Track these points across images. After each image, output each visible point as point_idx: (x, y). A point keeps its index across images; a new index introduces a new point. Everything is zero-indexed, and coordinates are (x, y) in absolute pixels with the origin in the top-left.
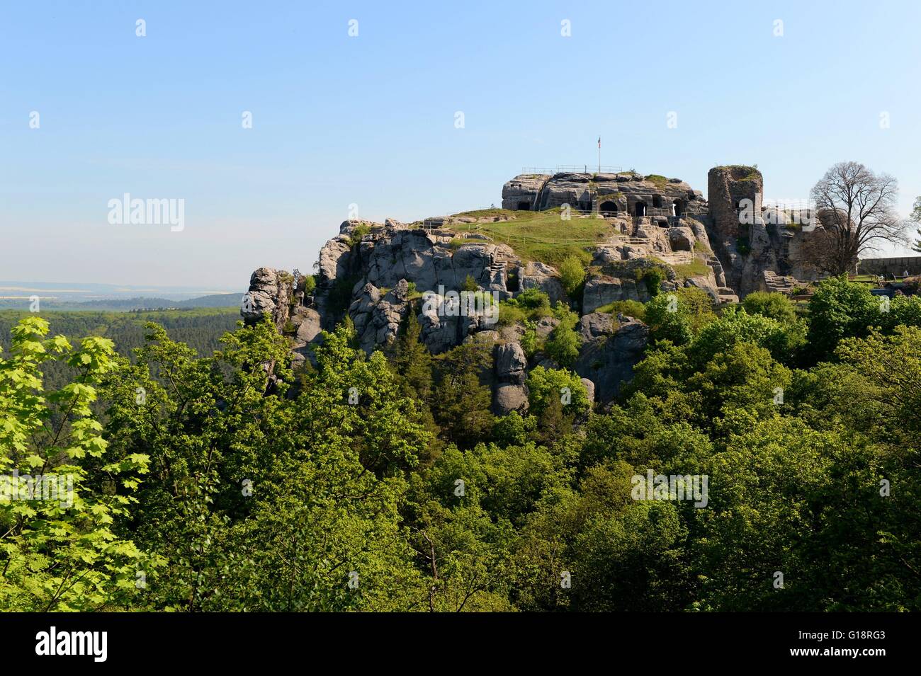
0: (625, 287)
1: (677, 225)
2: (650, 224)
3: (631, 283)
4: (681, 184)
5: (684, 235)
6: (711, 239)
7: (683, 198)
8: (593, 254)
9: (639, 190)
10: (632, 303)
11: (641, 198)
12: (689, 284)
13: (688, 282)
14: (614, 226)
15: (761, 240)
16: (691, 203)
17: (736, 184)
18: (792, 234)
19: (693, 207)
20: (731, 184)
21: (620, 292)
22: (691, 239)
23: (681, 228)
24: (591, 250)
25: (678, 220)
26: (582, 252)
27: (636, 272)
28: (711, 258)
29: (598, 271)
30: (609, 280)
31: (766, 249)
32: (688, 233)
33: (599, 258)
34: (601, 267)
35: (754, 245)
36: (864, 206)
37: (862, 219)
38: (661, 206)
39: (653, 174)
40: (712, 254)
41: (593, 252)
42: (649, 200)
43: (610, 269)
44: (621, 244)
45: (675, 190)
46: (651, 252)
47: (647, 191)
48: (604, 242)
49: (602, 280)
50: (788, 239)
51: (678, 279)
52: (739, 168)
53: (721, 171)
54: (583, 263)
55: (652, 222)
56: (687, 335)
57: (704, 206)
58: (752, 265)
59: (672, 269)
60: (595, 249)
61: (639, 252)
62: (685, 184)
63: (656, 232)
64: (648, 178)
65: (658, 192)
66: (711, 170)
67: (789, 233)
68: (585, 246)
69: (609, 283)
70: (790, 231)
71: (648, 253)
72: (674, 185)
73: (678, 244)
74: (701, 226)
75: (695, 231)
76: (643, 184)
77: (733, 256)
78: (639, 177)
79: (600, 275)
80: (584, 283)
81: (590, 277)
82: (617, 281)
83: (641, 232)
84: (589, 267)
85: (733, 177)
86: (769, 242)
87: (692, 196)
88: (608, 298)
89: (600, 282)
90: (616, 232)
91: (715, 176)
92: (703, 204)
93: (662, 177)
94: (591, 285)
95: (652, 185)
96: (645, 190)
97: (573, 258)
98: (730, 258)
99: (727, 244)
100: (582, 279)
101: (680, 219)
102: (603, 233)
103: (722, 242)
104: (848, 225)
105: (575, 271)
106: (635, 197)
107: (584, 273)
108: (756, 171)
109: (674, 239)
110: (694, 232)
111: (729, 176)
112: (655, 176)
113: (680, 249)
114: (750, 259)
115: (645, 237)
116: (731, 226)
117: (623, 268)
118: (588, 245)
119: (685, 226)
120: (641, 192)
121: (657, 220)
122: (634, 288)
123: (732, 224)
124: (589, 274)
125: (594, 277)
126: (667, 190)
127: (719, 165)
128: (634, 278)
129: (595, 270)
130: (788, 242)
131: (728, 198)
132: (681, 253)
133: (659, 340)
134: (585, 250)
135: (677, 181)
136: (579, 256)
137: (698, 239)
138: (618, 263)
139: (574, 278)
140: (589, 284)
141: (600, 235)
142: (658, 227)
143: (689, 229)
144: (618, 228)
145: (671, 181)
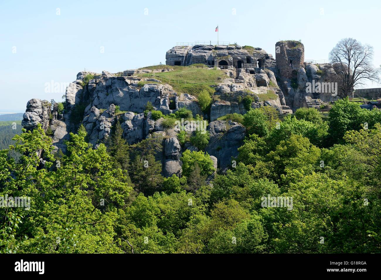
0: (233, 106)
1: (259, 72)
2: (245, 73)
3: (236, 104)
4: (261, 51)
5: (263, 78)
6: (278, 80)
7: (262, 58)
8: (215, 89)
9: (239, 54)
10: (236, 115)
11: (240, 58)
12: (266, 104)
13: (266, 103)
14: (226, 73)
15: (303, 80)
16: (267, 61)
17: (290, 50)
18: (320, 77)
19: (268, 63)
20: (287, 50)
21: (230, 109)
22: (267, 80)
23: (262, 74)
24: (214, 86)
25: (260, 70)
26: (209, 88)
27: (238, 98)
28: (278, 90)
29: (218, 98)
30: (224, 103)
32: (265, 77)
33: (219, 91)
34: (220, 96)
35: (300, 83)
36: (356, 61)
37: (355, 68)
38: (251, 63)
39: (247, 45)
40: (278, 88)
41: (215, 88)
42: (245, 59)
43: (225, 97)
44: (230, 83)
45: (258, 54)
46: (246, 87)
48: (221, 82)
49: (220, 103)
50: (318, 79)
51: (260, 101)
52: (292, 42)
53: (282, 43)
54: (210, 94)
55: (246, 71)
56: (265, 131)
57: (274, 62)
58: (299, 93)
59: (257, 96)
60: (216, 86)
61: (239, 87)
62: (264, 50)
63: (248, 77)
64: (244, 48)
65: (249, 55)
66: (277, 43)
67: (318, 76)
68: (211, 85)
69: (224, 104)
70: (319, 75)
71: (245, 88)
72: (257, 51)
73: (260, 83)
74: (272, 73)
75: (269, 76)
76: (241, 51)
77: (289, 89)
78: (239, 47)
79: (219, 100)
80: (211, 105)
81: (214, 101)
82: (228, 103)
83: (241, 77)
84: (213, 96)
85: (289, 47)
86: (308, 81)
87: (267, 57)
88: (224, 112)
89: (219, 104)
90: (227, 77)
91: (279, 46)
92: (273, 61)
93: (251, 47)
94: (214, 106)
95: (246, 51)
96: (243, 54)
97: (205, 91)
98: (288, 90)
99: (286, 82)
100: (210, 102)
101: (261, 70)
102: (220, 77)
103: (283, 81)
104: (349, 71)
105: (206, 98)
106: (237, 58)
107: (211, 99)
108: (300, 43)
109: (258, 80)
110: (268, 76)
111: (286, 46)
112: (247, 46)
113: (261, 86)
114: (298, 90)
115: (243, 79)
116: (288, 73)
117: (231, 96)
118: (213, 84)
119: (264, 73)
120: (240, 55)
121: (249, 70)
122: (237, 107)
123: (288, 71)
124: (213, 100)
125: (216, 101)
126: (254, 54)
127: (281, 40)
128: (237, 101)
129: (217, 97)
130: (318, 81)
131: (286, 58)
132: (262, 87)
133: (251, 134)
134: (211, 87)
135: (259, 49)
136: (208, 90)
137: (271, 80)
138: (228, 94)
139: (206, 102)
141: (219, 79)
142: (250, 74)
143: (266, 74)
144: (228, 75)
145: (256, 49)
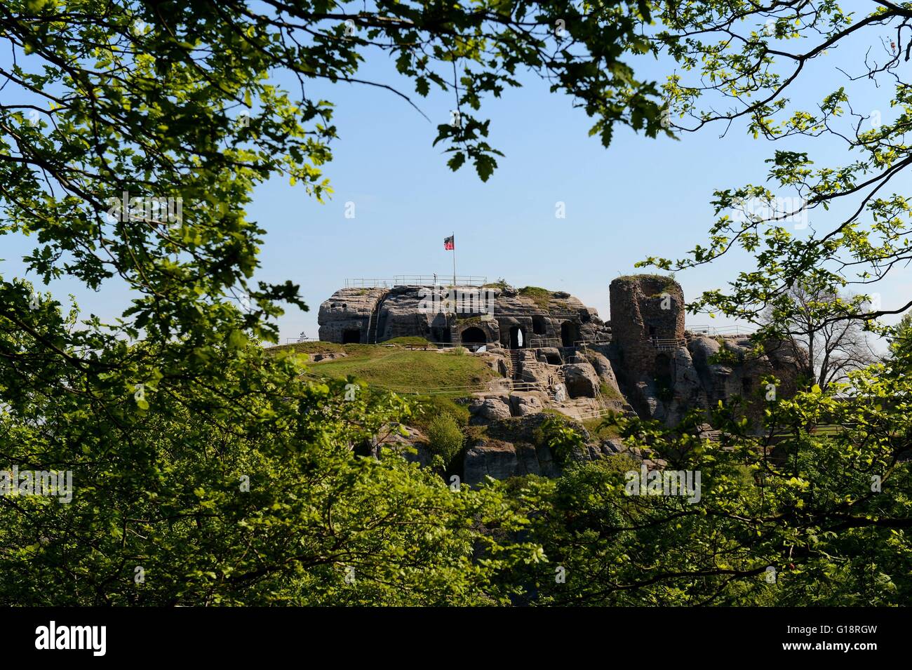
0: (522, 454)
1: (573, 360)
2: (535, 361)
3: (528, 449)
4: (570, 300)
5: (584, 375)
6: (620, 380)
7: (573, 320)
8: (470, 408)
9: (513, 310)
10: (534, 481)
11: (516, 321)
12: (609, 449)
13: (606, 446)
14: (491, 365)
15: (687, 379)
16: (586, 326)
17: (648, 301)
18: (728, 370)
19: (588, 333)
20: (641, 301)
21: (514, 463)
22: (595, 380)
23: (580, 365)
24: (466, 402)
25: (575, 354)
26: (454, 406)
27: (536, 434)
28: (624, 407)
29: (483, 433)
30: (499, 446)
31: (696, 392)
32: (589, 372)
33: (481, 414)
34: (486, 427)
35: (679, 387)
36: (830, 337)
37: (828, 352)
38: (545, 332)
40: (623, 399)
41: (469, 405)
42: (529, 324)
43: (499, 430)
44: (505, 392)
45: (563, 308)
46: (546, 402)
47: (524, 310)
48: (481, 389)
49: (488, 447)
50: (724, 377)
51: (592, 441)
52: (650, 279)
53: (628, 283)
54: (460, 423)
55: (539, 356)
56: (617, 522)
57: (603, 331)
58: (677, 414)
59: (584, 428)
60: (471, 400)
61: (533, 404)
62: (575, 299)
63: (546, 371)
64: (524, 291)
65: (539, 311)
66: (613, 282)
67: (724, 369)
68: (456, 397)
69: (499, 450)
70: (726, 366)
71: (544, 404)
72: (559, 301)
73: (578, 388)
74: (606, 362)
75: (598, 369)
76: (518, 300)
77: (652, 401)
78: (512, 291)
79: (486, 439)
80: (463, 452)
81: (471, 443)
82: (510, 447)
83: (527, 373)
84: (467, 427)
85: (644, 291)
86: (698, 382)
87: (585, 315)
88: (500, 471)
89: (486, 449)
90: (494, 375)
91: (619, 289)
92: (601, 328)
93: (542, 290)
94: (474, 454)
95: (530, 302)
96: (522, 309)
97: (445, 415)
98: (648, 405)
99: (641, 385)
100: (460, 445)
101: (577, 352)
102: (478, 376)
103: (635, 383)
104: (811, 362)
105: (450, 434)
106: (509, 320)
107: (462, 436)
108: (673, 283)
109: (572, 381)
110: (596, 370)
111: (639, 290)
112: (533, 289)
113: (581, 395)
114: (674, 406)
115: (534, 380)
116: (645, 360)
117: (516, 428)
118: (461, 394)
119: (584, 362)
120: (516, 312)
121: (544, 353)
122: (533, 457)
123: (647, 357)
124: (469, 438)
125: (478, 442)
126: (551, 309)
127: (623, 275)
128: (533, 441)
129: (478, 431)
130: (724, 381)
131: (640, 321)
132: (583, 400)
133: (582, 531)
134: (457, 402)
135: (564, 296)
136: (452, 411)
137: (603, 380)
138: (509, 422)
139: (450, 444)
140: (471, 453)
141: (475, 380)
142: (547, 364)
143: (589, 365)
144: (495, 368)
145: (556, 295)
